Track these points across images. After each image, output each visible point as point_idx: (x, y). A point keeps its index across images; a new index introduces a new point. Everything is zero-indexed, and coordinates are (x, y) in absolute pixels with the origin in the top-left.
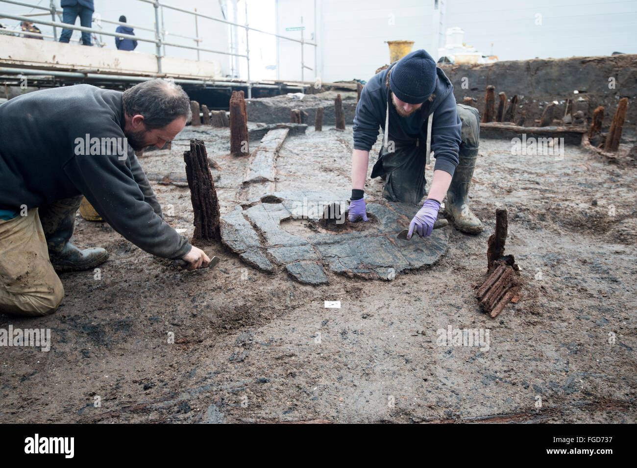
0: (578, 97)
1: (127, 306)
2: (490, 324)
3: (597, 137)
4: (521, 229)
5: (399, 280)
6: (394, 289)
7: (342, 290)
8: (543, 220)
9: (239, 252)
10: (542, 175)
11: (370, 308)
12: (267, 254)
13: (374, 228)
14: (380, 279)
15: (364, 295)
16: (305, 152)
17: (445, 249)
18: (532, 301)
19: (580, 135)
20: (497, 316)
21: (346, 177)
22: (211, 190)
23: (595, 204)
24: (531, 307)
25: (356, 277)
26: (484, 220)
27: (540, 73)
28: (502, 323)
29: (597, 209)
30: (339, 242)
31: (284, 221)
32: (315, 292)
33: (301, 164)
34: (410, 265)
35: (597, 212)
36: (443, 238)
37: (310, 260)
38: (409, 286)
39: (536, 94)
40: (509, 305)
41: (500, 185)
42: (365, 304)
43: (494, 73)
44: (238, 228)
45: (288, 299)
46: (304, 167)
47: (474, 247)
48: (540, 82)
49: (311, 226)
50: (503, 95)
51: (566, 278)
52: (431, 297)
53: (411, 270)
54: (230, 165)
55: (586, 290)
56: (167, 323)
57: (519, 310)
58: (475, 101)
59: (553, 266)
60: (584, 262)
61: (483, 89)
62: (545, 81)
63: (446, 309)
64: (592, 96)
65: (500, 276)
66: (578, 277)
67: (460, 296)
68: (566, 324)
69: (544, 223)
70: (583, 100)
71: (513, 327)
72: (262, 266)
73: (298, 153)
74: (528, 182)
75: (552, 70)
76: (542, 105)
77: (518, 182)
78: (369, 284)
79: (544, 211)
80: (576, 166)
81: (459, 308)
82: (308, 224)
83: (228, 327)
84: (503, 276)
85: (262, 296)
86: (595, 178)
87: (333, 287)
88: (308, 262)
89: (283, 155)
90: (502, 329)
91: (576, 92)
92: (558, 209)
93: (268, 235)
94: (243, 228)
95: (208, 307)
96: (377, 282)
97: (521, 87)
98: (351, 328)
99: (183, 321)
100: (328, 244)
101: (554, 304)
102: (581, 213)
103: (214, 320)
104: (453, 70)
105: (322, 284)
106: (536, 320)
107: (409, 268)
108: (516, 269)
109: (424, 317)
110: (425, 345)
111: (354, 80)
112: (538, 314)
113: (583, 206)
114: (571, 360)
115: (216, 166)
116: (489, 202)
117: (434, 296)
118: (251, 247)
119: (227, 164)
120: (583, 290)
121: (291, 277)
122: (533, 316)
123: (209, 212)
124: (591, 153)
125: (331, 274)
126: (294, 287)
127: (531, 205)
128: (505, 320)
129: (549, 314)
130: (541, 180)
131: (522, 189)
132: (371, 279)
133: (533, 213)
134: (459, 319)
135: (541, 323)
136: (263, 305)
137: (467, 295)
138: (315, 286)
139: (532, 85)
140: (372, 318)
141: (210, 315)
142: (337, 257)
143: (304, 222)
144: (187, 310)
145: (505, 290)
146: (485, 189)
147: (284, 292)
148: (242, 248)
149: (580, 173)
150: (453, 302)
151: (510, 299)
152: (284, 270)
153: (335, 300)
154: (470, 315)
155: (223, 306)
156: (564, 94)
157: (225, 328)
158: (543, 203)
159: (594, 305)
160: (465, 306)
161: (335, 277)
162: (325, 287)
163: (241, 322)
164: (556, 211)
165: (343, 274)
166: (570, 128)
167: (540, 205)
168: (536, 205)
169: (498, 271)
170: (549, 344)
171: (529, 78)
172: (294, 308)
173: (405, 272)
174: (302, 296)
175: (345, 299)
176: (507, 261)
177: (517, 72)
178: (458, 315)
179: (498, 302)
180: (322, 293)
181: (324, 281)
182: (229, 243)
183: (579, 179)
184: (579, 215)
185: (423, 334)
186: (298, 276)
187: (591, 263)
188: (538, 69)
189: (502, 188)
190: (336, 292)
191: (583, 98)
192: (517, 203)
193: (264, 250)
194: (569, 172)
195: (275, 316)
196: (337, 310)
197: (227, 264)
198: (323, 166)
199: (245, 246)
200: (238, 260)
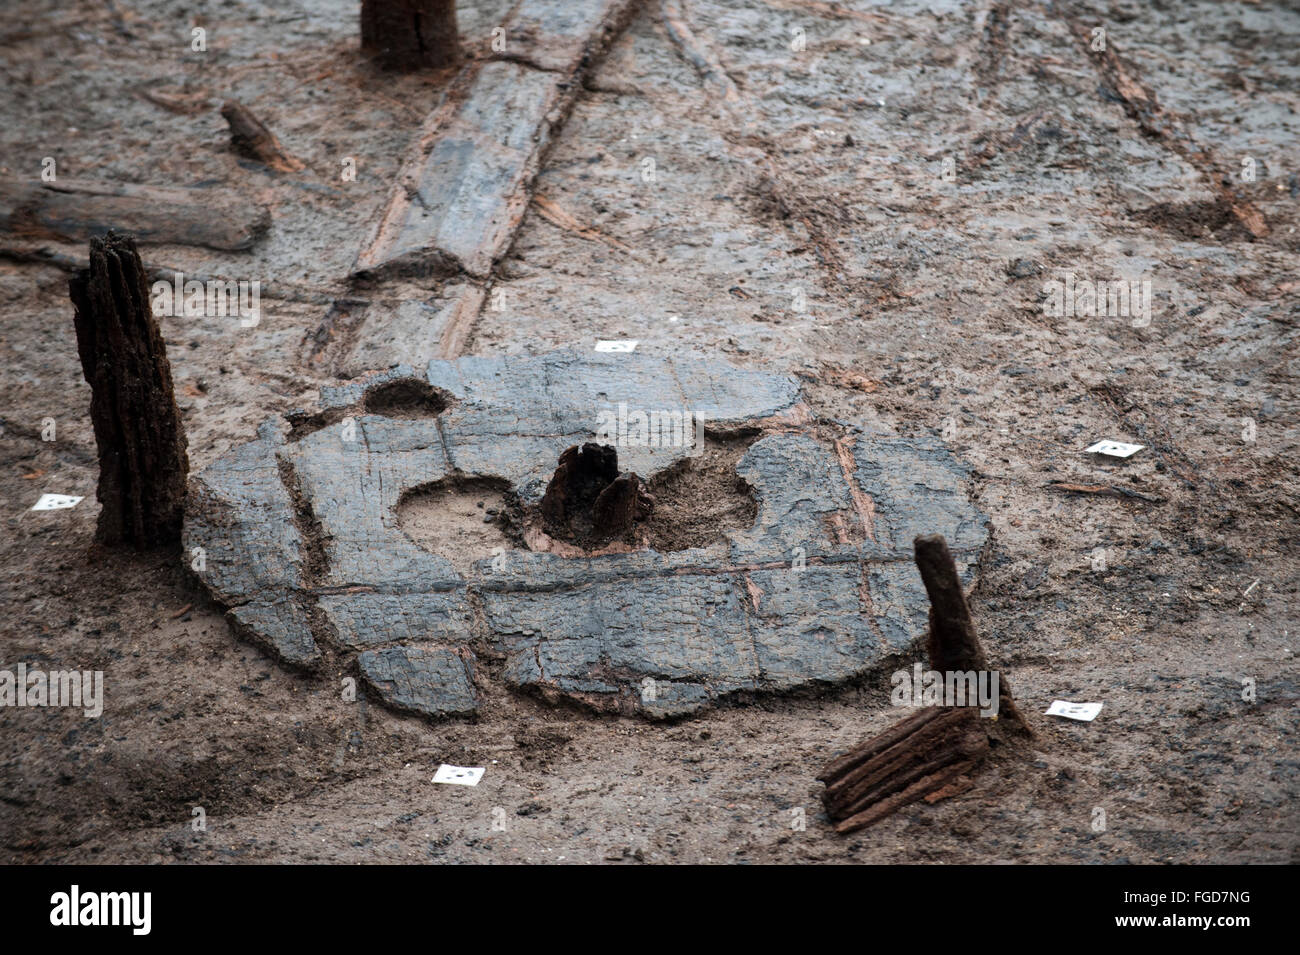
5: (700, 724)
6: (665, 746)
7: (509, 737)
9: (230, 603)
12: (314, 613)
13: (725, 542)
14: (643, 716)
15: (566, 758)
18: (983, 802)
22: (156, 390)
24: (964, 817)
25: (567, 705)
28: (854, 846)
30: (567, 587)
31: (418, 495)
32: (425, 737)
34: (762, 678)
37: (442, 640)
38: (716, 743)
40: (910, 807)
42: (551, 781)
44: (244, 515)
45: (340, 752)
49: (508, 519)
52: (740, 775)
53: (759, 695)
54: (342, 136)
57: (925, 822)
63: (748, 807)
72: (287, 651)
73: (712, 59)
78: (599, 727)
81: (783, 806)
82: (500, 510)
85: (264, 739)
87: (485, 728)
88: (434, 648)
89: (622, 81)
93: (339, 549)
94: (260, 514)
95: (107, 758)
96: (629, 724)
98: (468, 833)
99: (33, 793)
100: (531, 591)
103: (121, 796)
105: (454, 716)
106: (948, 847)
107: (755, 687)
109: (673, 820)
112: (966, 836)
115: (263, 148)
117: (754, 772)
118: (270, 588)
119: (320, 135)
121: (368, 690)
122: (951, 839)
123: (149, 460)
125: (499, 690)
126: (369, 720)
128: (870, 841)
132: (613, 715)
134: (758, 831)
135: (951, 854)
136: (262, 763)
138: (431, 720)
140: (542, 816)
141: (109, 782)
142: (537, 636)
143: (492, 502)
144: (48, 763)
145: (920, 768)
147: (333, 731)
148: (240, 589)
150: (782, 791)
151: (927, 792)
152: (353, 669)
153: (471, 764)
154: (792, 824)
155: (151, 758)
157: (146, 817)
160: (806, 801)
161: (504, 700)
162: (461, 728)
165: (529, 693)
172: (348, 777)
173: (733, 700)
174: (383, 746)
175: (502, 765)
179: (883, 795)
180: (446, 743)
181: (464, 707)
182: (202, 569)
186: (386, 688)
190: (487, 742)
193: (311, 598)
195: (289, 796)
196: (462, 789)
197: (185, 634)
198: (764, 180)
199: (250, 582)
200: (219, 623)
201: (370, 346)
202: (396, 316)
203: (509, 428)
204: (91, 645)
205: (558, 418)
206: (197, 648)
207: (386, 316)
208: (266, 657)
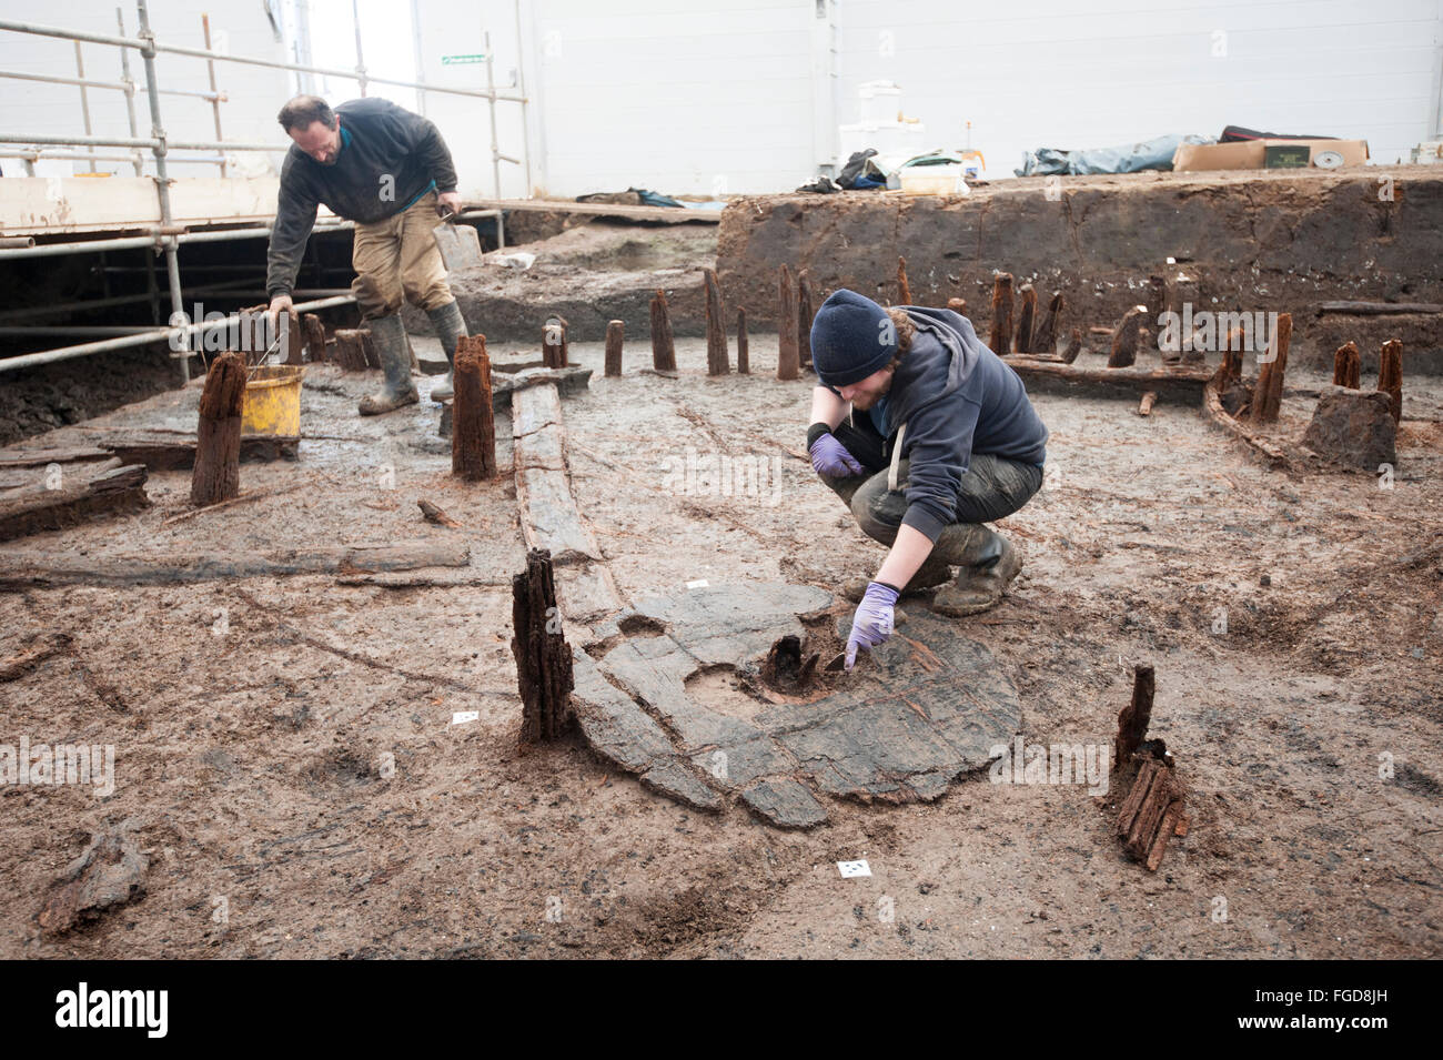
0: (1176, 272)
1: (454, 916)
2: (1150, 884)
3: (1235, 390)
4: (1142, 651)
5: (955, 799)
6: (952, 820)
7: (860, 833)
8: (1177, 627)
9: (637, 771)
10: (1148, 505)
11: (929, 868)
12: (694, 769)
13: (872, 680)
14: (922, 801)
15: (904, 841)
16: (626, 459)
17: (1019, 718)
18: (1209, 829)
19: (1201, 385)
20: (1158, 866)
21: (750, 534)
23: (1266, 582)
24: (1210, 842)
25: (876, 803)
26: (1068, 635)
27: (1091, 219)
28: (1169, 880)
29: (1272, 593)
30: (817, 724)
31: (690, 679)
32: (811, 843)
33: (634, 500)
34: (966, 762)
35: (1271, 600)
36: (1009, 693)
37: (780, 773)
38: (978, 812)
39: (1088, 267)
40: (1173, 841)
41: (1076, 539)
42: (914, 862)
43: (995, 217)
44: (613, 711)
45: (766, 865)
46: (644, 508)
47: (1066, 705)
48: (1094, 239)
49: (747, 687)
50: (1029, 291)
51: (1251, 767)
52: (1029, 834)
53: (970, 773)
54: (471, 509)
55: (1291, 794)
56: (552, 944)
57: (1192, 851)
58: (956, 282)
59: (1222, 741)
60: (1274, 726)
61: (971, 255)
62: (1105, 236)
63: (1064, 859)
64: (1203, 269)
65: (1149, 787)
66: (1271, 763)
67: (1082, 828)
68: (1273, 872)
69: (1180, 633)
70: (1187, 279)
71: (1191, 888)
72: (695, 799)
73: (610, 461)
74: (1125, 527)
75: (1119, 213)
76: (1100, 291)
77: (1109, 528)
78: (904, 814)
79: (1175, 605)
80: (1209, 478)
81: (1087, 855)
82: (739, 682)
83: (672, 937)
84: (1155, 785)
85: (716, 866)
86: (1251, 511)
87: (841, 829)
88: (781, 780)
89: (582, 473)
90: (1173, 893)
91: (1171, 261)
92: (1201, 599)
93: (678, 722)
94: (620, 709)
95: (623, 900)
96: (916, 808)
97: (1054, 250)
98: (911, 917)
99: (583, 937)
100: (799, 730)
101: (1249, 832)
102: (1244, 604)
103: (642, 927)
104: (900, 211)
105: (819, 824)
106: (1224, 868)
107: (966, 768)
108: (1170, 763)
109: (1032, 881)
110: (1051, 938)
111: (631, 190)
112: (1225, 856)
113: (1247, 587)
114: (1298, 942)
115: (442, 518)
116: (1067, 589)
117: (1034, 830)
118: (659, 757)
119: (460, 510)
120: (1285, 793)
121: (758, 817)
122: (1219, 861)
124: (1229, 435)
125: (827, 799)
126: (769, 838)
127: (1149, 590)
128: (1174, 873)
129: (1243, 854)
130: (1149, 518)
131: (1121, 546)
132: (904, 804)
133: (1156, 612)
134: (1096, 879)
135: (1234, 873)
136: (724, 885)
137: (1093, 824)
138: (806, 830)
139: (1077, 246)
140: (940, 892)
141: (631, 918)
142: (825, 760)
143: (729, 678)
144: (582, 911)
145: (1161, 812)
146: (1050, 553)
147: (754, 851)
148: (641, 761)
149: (1220, 497)
150: (1073, 843)
151: (1173, 829)
152: (740, 803)
153: (855, 858)
154: (1112, 869)
155: (652, 895)
156: (1146, 264)
157: (668, 941)
158: (1171, 586)
159: (1310, 824)
160: (1097, 849)
161: (836, 806)
162: (826, 832)
163: (692, 924)
164: (1199, 604)
165: (851, 799)
166: (1179, 371)
167: (1166, 590)
168: (1159, 590)
169: (1144, 776)
170: (1257, 915)
171: (1070, 231)
172: (784, 884)
173: (960, 779)
174: (790, 856)
175: (871, 855)
176: (1154, 753)
177: (1044, 216)
178: (1089, 871)
179: (1155, 837)
180: (826, 845)
181: (822, 818)
182: (611, 751)
183: (1222, 512)
184: (1241, 611)
185: (1043, 917)
186: (772, 814)
187: (1286, 727)
188: (1087, 211)
189: (1080, 547)
190: (849, 839)
191: (1186, 274)
192: (1121, 588)
193: (686, 759)
194: (1199, 493)
195: (755, 907)
196: (867, 879)
197: (616, 796)
198: (685, 503)
199: (644, 754)
200: (633, 785)
201: (575, 602)
202: (578, 584)
203: (708, 633)
204: (557, 814)
205: (727, 624)
206: (630, 806)
207: (573, 585)
208: (678, 804)
